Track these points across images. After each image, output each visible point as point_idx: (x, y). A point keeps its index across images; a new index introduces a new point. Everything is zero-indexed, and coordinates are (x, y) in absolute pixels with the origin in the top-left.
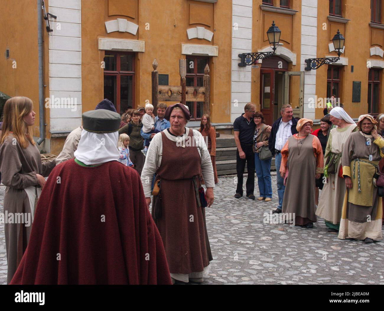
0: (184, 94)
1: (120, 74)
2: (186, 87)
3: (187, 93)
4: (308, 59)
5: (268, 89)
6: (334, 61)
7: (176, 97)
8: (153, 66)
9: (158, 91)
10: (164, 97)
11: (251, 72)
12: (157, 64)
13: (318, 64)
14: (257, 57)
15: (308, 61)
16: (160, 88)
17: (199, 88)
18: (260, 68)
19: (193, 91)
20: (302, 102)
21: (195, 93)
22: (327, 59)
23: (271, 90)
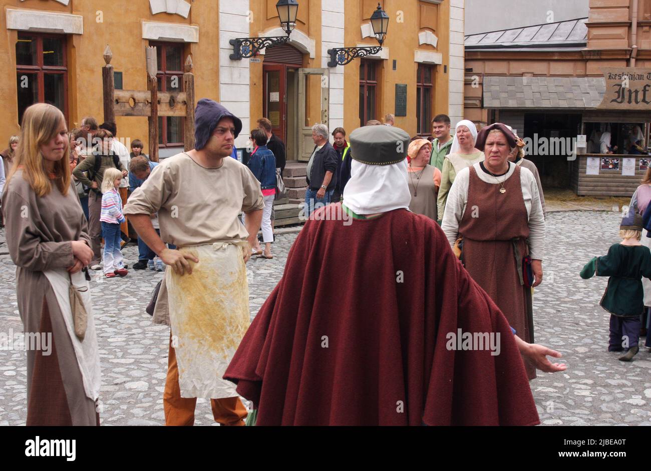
0: (154, 103)
1: (44, 71)
2: (158, 92)
3: (159, 102)
4: (332, 49)
5: (275, 97)
6: (373, 52)
7: (142, 109)
8: (104, 59)
9: (115, 99)
10: (123, 109)
11: (249, 69)
12: (111, 54)
13: (348, 57)
14: (260, 45)
15: (333, 53)
16: (117, 94)
17: (178, 94)
18: (262, 63)
19: (169, 99)
20: (326, 116)
21: (172, 103)
22: (362, 49)
23: (281, 97)
